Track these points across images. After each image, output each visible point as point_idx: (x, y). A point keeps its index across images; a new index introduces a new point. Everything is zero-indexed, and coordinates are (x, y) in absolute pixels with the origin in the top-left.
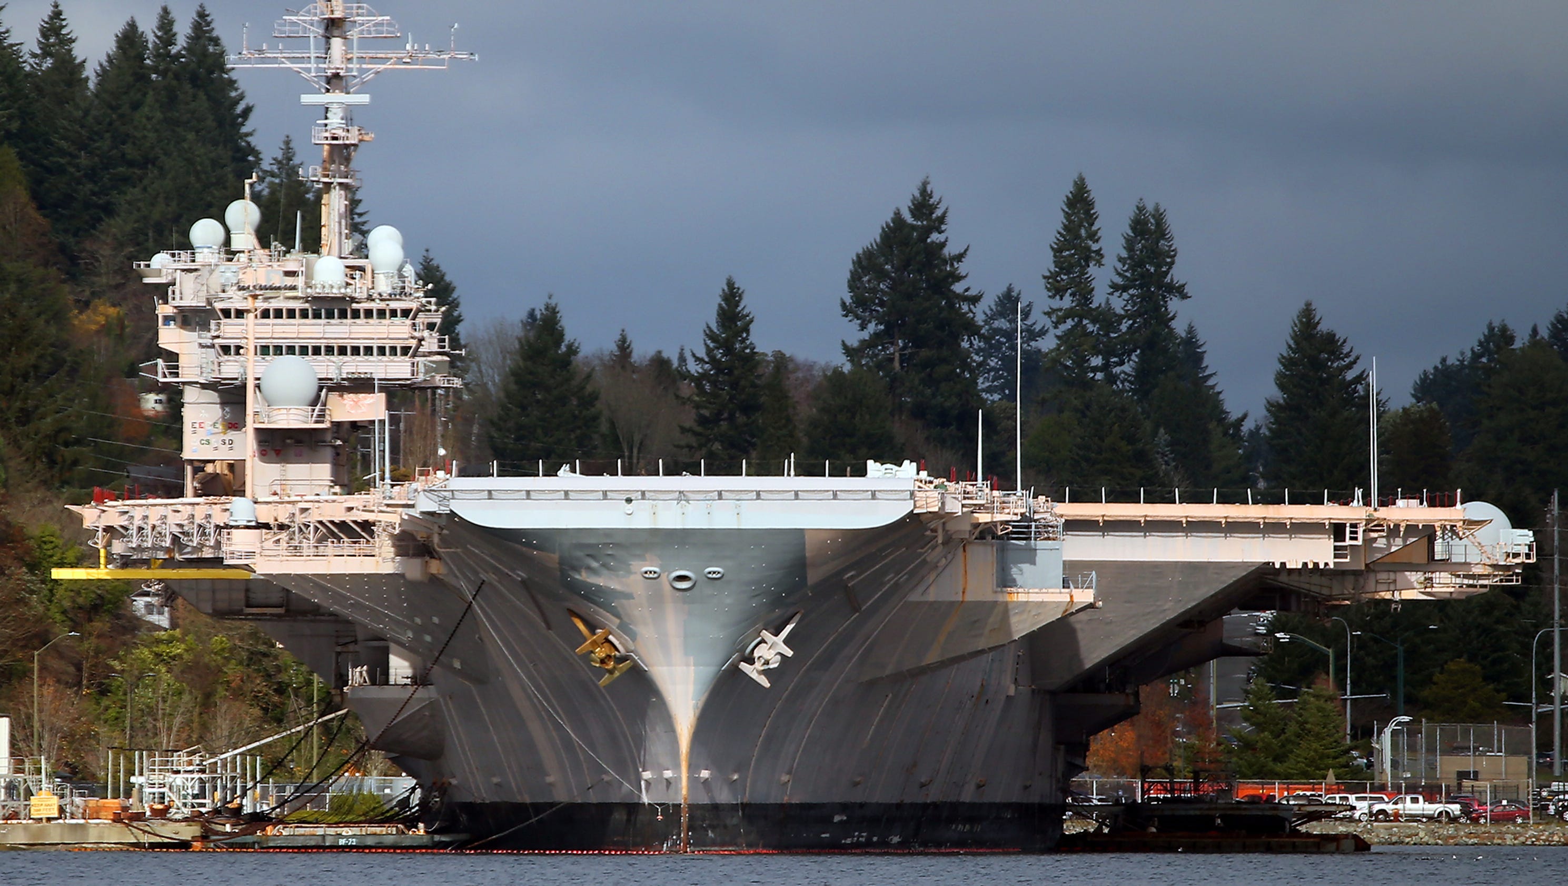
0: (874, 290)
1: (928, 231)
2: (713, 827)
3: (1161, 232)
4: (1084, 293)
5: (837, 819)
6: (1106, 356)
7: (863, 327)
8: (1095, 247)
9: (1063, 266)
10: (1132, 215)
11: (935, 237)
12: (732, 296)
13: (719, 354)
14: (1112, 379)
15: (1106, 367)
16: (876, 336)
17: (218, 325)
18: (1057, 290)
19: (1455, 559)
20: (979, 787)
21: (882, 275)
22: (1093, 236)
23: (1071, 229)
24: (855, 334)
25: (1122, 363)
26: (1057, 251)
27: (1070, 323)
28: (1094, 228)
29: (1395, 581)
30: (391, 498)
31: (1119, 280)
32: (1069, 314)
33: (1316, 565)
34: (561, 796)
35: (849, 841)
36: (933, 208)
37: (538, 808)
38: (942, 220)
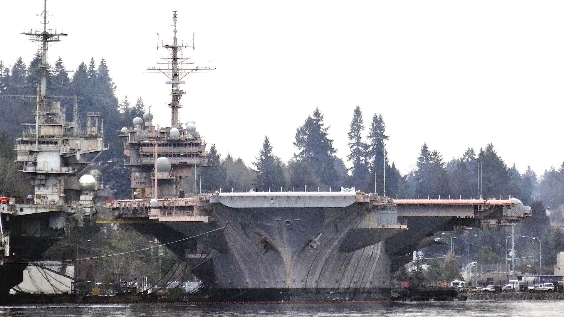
0: (303, 138)
1: (319, 120)
2: (297, 295)
3: (381, 121)
4: (359, 138)
5: (331, 293)
6: (365, 157)
7: (300, 149)
8: (361, 125)
9: (353, 130)
10: (374, 116)
11: (320, 123)
12: (267, 141)
13: (263, 158)
14: (367, 163)
15: (366, 160)
16: (303, 151)
17: (142, 148)
18: (351, 138)
19: (508, 216)
20: (371, 283)
21: (305, 134)
22: (361, 122)
23: (355, 120)
24: (298, 151)
25: (370, 158)
26: (352, 126)
27: (355, 147)
28: (362, 119)
29: (490, 222)
30: (201, 199)
31: (369, 135)
32: (354, 144)
33: (469, 217)
34: (250, 286)
35: (334, 299)
36: (319, 114)
37: (242, 290)
38: (322, 117)
